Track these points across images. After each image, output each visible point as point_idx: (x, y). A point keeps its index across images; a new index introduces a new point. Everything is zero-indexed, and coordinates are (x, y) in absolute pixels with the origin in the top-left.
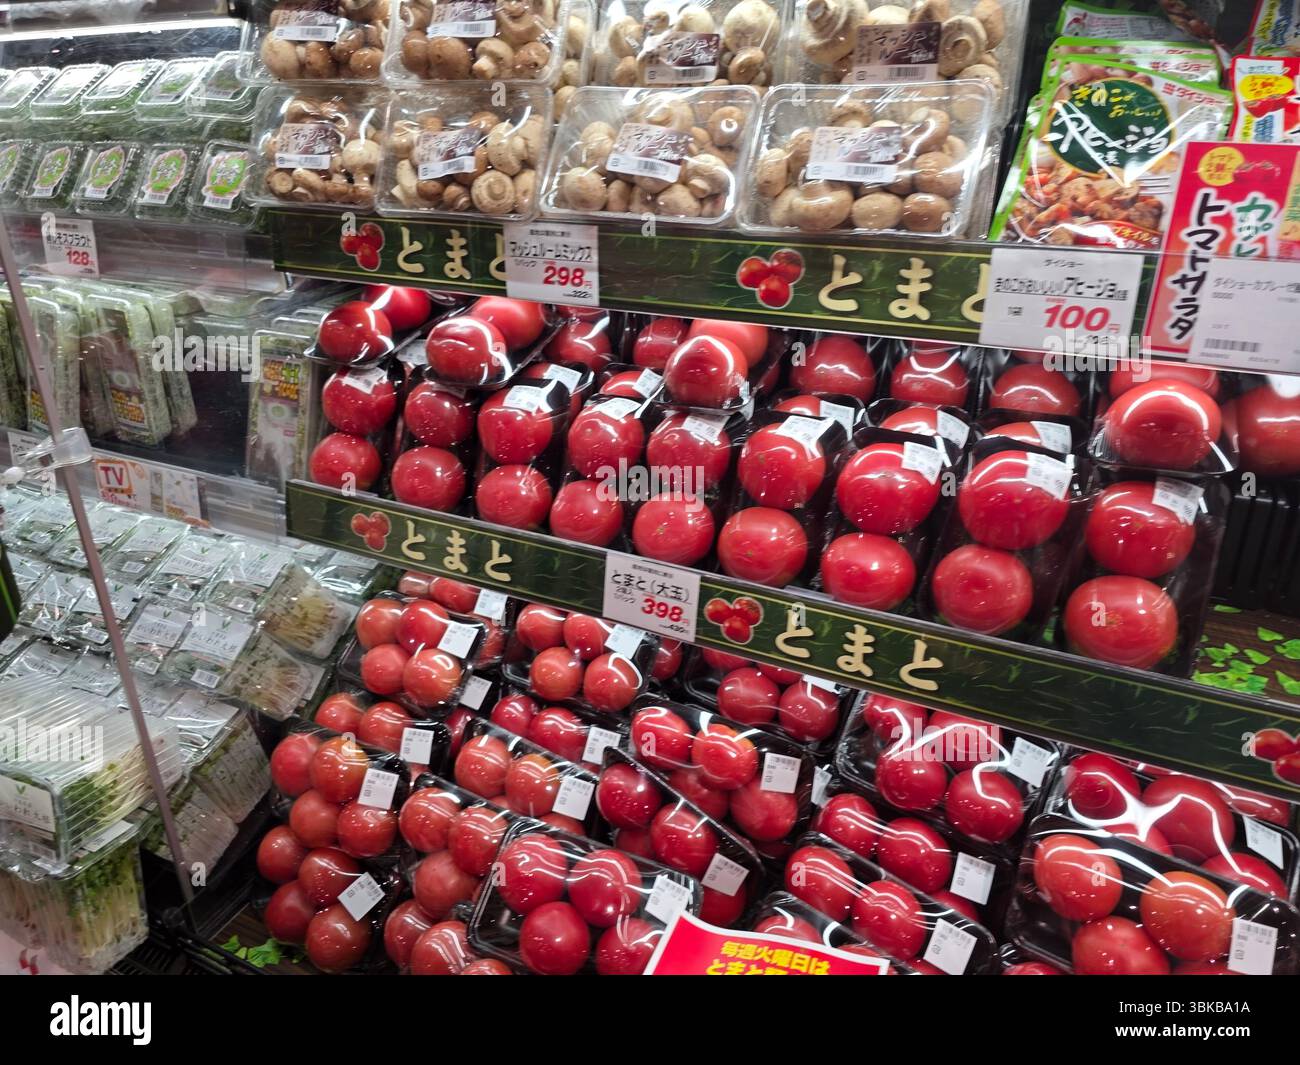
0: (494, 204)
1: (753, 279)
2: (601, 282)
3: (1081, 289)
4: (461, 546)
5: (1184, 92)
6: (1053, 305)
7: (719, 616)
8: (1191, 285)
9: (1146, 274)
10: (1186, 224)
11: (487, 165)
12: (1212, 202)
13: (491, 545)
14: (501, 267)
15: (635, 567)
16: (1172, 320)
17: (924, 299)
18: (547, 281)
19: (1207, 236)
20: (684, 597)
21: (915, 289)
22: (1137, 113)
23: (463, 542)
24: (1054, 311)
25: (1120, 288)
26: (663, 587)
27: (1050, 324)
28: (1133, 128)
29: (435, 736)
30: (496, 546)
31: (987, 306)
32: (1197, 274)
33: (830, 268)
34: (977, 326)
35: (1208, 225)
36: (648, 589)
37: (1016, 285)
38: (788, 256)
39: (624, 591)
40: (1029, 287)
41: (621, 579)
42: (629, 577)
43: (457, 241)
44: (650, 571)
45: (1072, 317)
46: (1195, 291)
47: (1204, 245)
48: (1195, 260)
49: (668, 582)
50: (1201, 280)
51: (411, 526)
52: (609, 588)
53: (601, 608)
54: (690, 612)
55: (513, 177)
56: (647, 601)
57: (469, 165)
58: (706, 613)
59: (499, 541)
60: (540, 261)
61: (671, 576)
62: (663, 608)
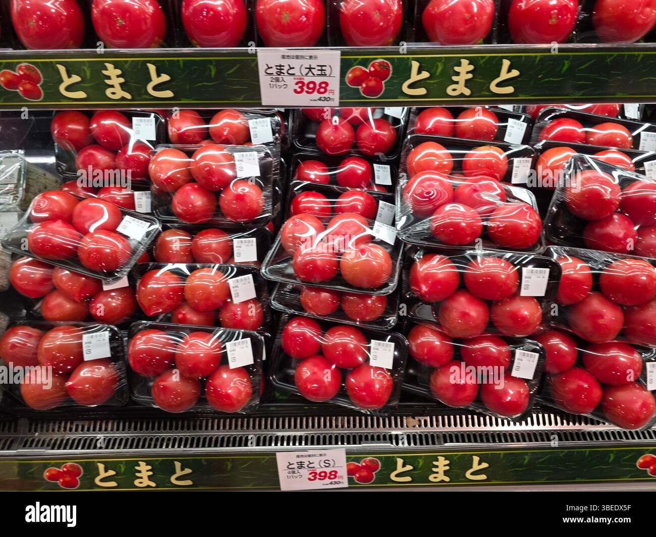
4: (118, 76)
7: (357, 81)
13: (148, 68)
15: (283, 57)
20: (328, 73)
23: (119, 72)
26: (310, 69)
30: (152, 68)
36: (298, 73)
39: (277, 80)
41: (274, 71)
42: (280, 68)
44: (297, 57)
49: (314, 63)
51: (62, 69)
52: (264, 80)
53: (260, 99)
54: (334, 84)
56: (297, 84)
58: (347, 81)
59: (154, 63)
61: (316, 57)
62: (311, 86)
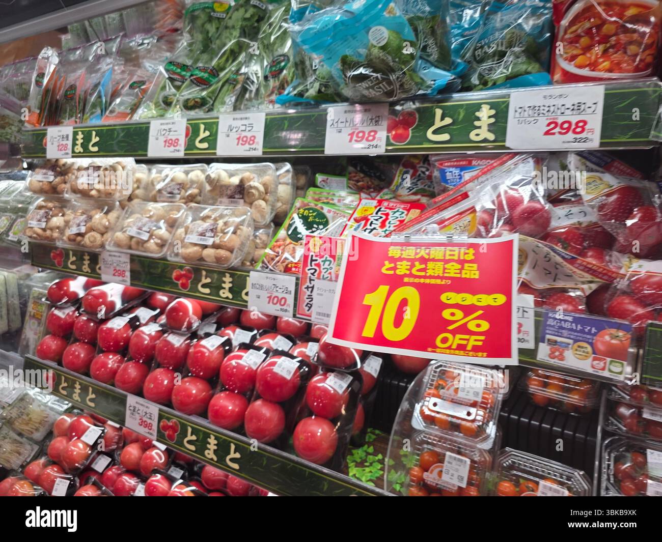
0: (91, 245)
1: (178, 278)
2: (131, 276)
3: (278, 289)
5: (335, 213)
6: (269, 295)
8: (310, 289)
9: (297, 284)
10: (307, 266)
11: (92, 229)
12: (314, 258)
14: (100, 268)
16: (305, 304)
17: (231, 290)
18: (114, 275)
19: (313, 271)
21: (227, 286)
22: (317, 220)
24: (270, 297)
25: (289, 289)
27: (269, 303)
28: (315, 226)
29: (70, 484)
31: (249, 294)
32: (311, 285)
33: (201, 275)
34: (246, 302)
35: (314, 267)
37: (258, 286)
38: (188, 270)
40: (261, 287)
43: (87, 257)
45: (276, 300)
46: (311, 292)
47: (313, 274)
48: (311, 280)
50: (313, 288)
55: (102, 234)
57: (83, 229)
60: (112, 267)
